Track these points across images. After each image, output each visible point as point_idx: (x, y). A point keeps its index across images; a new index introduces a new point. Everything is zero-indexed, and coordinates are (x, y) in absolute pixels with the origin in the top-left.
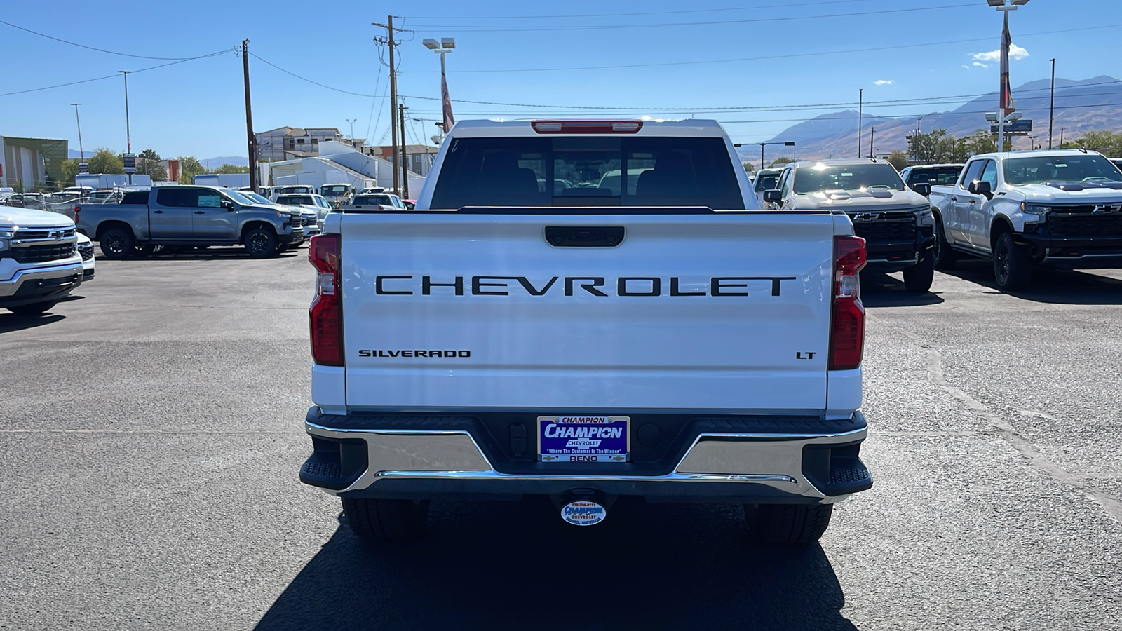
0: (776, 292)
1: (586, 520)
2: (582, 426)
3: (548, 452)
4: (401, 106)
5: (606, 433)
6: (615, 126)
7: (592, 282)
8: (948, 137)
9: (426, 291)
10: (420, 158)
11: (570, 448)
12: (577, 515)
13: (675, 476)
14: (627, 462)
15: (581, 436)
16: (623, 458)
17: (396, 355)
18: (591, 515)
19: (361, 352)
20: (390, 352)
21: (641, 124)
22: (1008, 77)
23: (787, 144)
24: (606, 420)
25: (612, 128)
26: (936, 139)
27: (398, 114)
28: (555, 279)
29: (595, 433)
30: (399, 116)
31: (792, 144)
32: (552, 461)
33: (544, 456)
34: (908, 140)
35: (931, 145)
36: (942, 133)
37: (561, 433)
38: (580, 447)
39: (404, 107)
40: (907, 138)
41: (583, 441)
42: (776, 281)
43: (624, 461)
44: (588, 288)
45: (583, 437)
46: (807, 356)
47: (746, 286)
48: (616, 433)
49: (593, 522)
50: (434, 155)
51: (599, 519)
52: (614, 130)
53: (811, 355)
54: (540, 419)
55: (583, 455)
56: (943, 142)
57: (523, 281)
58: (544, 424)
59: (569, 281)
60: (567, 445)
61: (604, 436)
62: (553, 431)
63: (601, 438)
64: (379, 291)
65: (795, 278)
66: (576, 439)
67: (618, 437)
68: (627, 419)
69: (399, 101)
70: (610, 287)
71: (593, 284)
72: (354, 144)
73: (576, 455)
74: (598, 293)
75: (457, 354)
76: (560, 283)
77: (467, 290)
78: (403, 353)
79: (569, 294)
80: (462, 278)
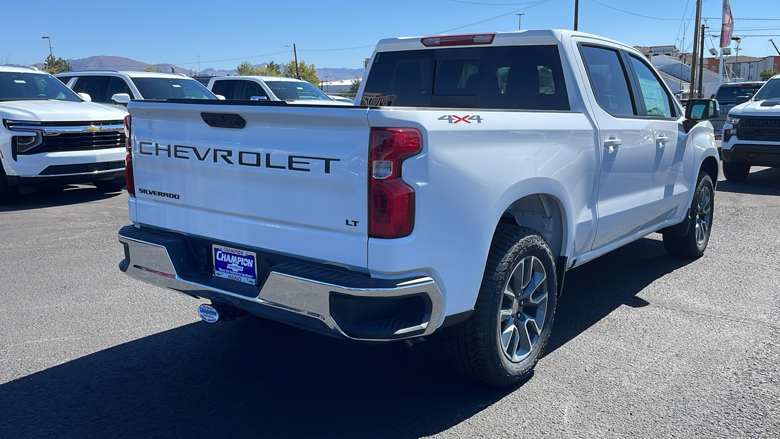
0: (327, 170)
1: (209, 318)
2: (234, 255)
3: (219, 270)
4: (703, 26)
5: (245, 262)
6: (475, 39)
7: (226, 154)
10: (740, 67)
11: (229, 269)
12: (205, 314)
13: (257, 300)
14: (256, 285)
15: (234, 262)
16: (253, 282)
17: (152, 194)
18: (212, 316)
20: (149, 191)
21: (493, 36)
24: (245, 253)
25: (473, 40)
27: (700, 32)
28: (209, 149)
29: (240, 261)
30: (701, 34)
32: (220, 276)
33: (217, 272)
37: (224, 258)
38: (234, 269)
39: (705, 26)
41: (235, 264)
42: (327, 161)
43: (254, 284)
44: (224, 157)
45: (235, 263)
46: (353, 223)
47: (308, 163)
48: (250, 263)
49: (212, 321)
50: (752, 64)
51: (215, 320)
52: (475, 41)
53: (355, 223)
54: (214, 246)
55: (234, 276)
57: (195, 149)
58: (216, 250)
59: (215, 151)
60: (227, 267)
61: (245, 264)
62: (220, 257)
63: (243, 266)
64: (141, 152)
65: (339, 160)
66: (231, 263)
67: (251, 266)
68: (254, 254)
69: (702, 23)
70: (234, 158)
71: (227, 155)
72: (681, 57)
73: (231, 275)
74: (229, 162)
75: (174, 196)
76: (211, 153)
77: (172, 154)
78: (154, 193)
79: (215, 160)
80: (169, 146)
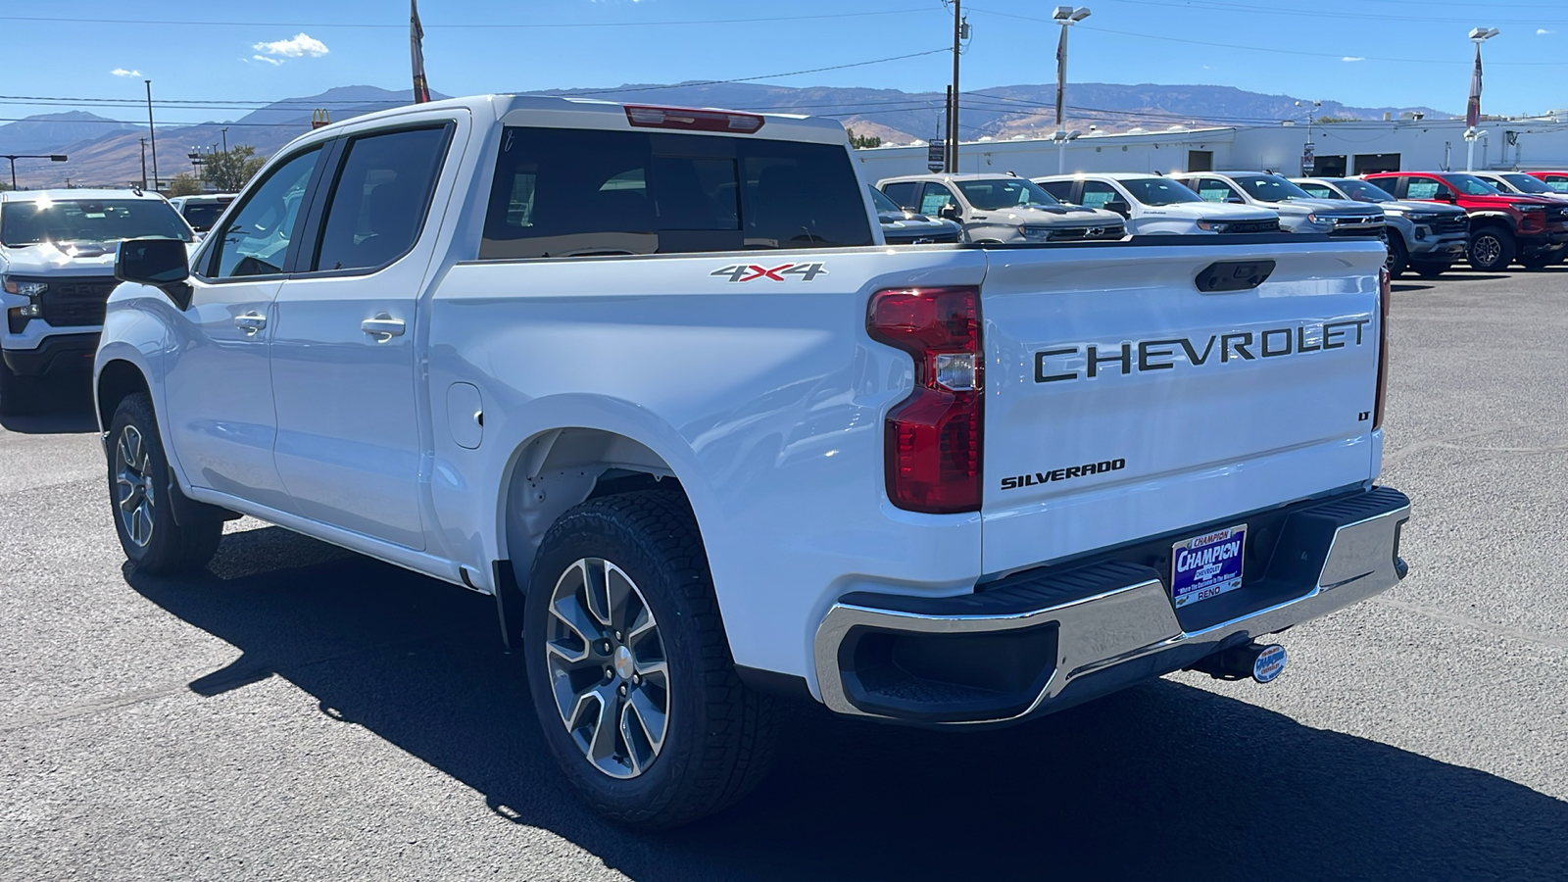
0: (1359, 339)
2: (1207, 547)
3: (1179, 594)
5: (1227, 551)
7: (1242, 340)
8: (258, 158)
9: (1092, 372)
11: (1198, 582)
15: (1206, 562)
16: (1239, 583)
17: (1046, 480)
19: (1004, 482)
21: (761, 120)
22: (425, 81)
23: (54, 158)
24: (1229, 533)
26: (240, 160)
28: (1214, 338)
29: (1218, 554)
31: (64, 158)
32: (1184, 604)
34: (193, 160)
35: (235, 167)
36: (249, 152)
37: (1191, 562)
38: (1205, 578)
40: (191, 156)
41: (1208, 565)
42: (1359, 326)
43: (1240, 586)
44: (1239, 348)
46: (1365, 416)
47: (1344, 333)
48: (1235, 549)
52: (730, 126)
54: (1175, 546)
55: (1208, 588)
56: (252, 164)
57: (1186, 343)
58: (1178, 553)
59: (1225, 339)
60: (1196, 578)
61: (1226, 557)
62: (1184, 562)
63: (1222, 561)
64: (1039, 378)
65: (1368, 321)
66: (1203, 567)
67: (1236, 554)
68: (1245, 527)
70: (1256, 346)
71: (1243, 342)
73: (1203, 590)
74: (1248, 356)
75: (1111, 466)
76: (1218, 344)
77: (1135, 363)
78: (1054, 475)
79: (1225, 358)
80: (1126, 348)
